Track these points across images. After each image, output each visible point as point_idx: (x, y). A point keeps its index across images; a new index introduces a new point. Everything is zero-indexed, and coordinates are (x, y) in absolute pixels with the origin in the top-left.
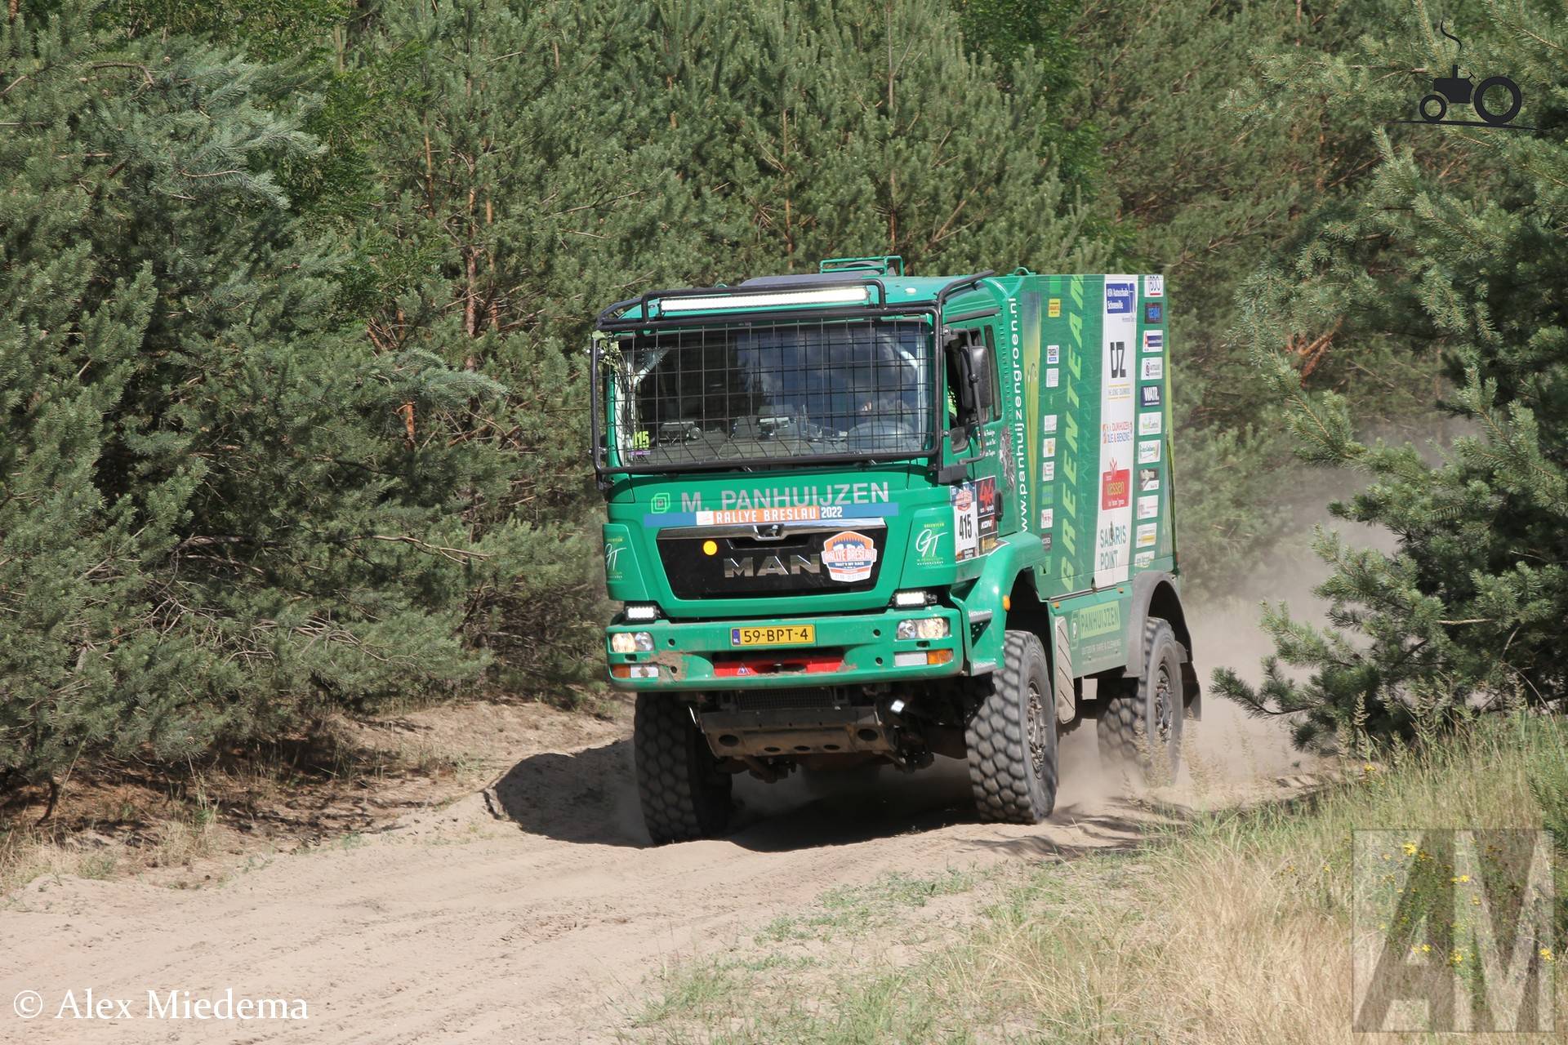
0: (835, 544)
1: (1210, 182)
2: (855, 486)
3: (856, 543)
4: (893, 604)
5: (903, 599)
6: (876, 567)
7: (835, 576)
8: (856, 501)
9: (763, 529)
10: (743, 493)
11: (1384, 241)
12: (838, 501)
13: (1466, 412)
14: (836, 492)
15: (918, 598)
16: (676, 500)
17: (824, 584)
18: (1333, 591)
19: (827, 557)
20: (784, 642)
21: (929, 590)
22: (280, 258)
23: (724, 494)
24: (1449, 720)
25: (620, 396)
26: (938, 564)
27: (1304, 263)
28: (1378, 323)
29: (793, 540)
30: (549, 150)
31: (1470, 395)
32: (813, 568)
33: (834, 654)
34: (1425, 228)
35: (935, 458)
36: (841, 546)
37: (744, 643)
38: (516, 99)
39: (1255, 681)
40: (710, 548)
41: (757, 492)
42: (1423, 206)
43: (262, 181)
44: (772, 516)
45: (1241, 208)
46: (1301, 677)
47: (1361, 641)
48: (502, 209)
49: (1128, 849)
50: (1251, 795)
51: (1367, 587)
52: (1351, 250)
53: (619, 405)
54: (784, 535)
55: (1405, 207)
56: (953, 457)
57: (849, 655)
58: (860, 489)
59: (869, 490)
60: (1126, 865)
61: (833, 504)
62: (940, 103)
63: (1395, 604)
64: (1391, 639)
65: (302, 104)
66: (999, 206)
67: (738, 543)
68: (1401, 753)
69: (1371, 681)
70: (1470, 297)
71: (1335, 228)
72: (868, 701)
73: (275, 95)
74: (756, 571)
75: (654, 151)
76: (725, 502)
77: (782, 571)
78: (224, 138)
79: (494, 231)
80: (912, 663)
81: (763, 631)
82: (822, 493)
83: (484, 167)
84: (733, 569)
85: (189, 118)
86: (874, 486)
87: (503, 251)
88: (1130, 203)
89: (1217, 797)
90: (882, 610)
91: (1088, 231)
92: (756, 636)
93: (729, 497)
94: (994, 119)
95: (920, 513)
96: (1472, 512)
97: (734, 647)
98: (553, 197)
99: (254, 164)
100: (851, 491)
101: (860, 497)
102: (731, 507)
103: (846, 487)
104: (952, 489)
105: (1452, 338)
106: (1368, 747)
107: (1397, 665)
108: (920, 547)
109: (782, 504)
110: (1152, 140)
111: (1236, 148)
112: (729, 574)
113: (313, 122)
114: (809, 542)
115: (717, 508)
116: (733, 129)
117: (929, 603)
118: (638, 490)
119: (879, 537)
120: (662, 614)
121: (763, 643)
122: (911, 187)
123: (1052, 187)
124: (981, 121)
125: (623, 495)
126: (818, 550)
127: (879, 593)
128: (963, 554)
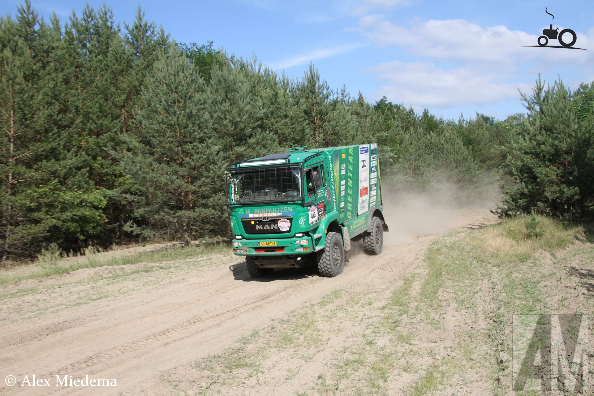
0: (281, 222)
1: (489, 159)
2: (285, 208)
3: (286, 222)
4: (295, 236)
5: (297, 235)
6: (290, 227)
7: (281, 230)
8: (285, 212)
9: (264, 218)
10: (259, 210)
11: (508, 165)
13: (517, 183)
14: (280, 210)
15: (301, 235)
16: (245, 211)
17: (278, 231)
18: (503, 202)
19: (279, 225)
20: (270, 245)
21: (303, 233)
22: (392, 167)
23: (255, 210)
24: (515, 215)
25: (233, 186)
26: (305, 226)
27: (500, 167)
28: (507, 174)
29: (271, 221)
30: (420, 156)
31: (518, 181)
32: (276, 228)
33: (282, 248)
34: (513, 164)
35: (303, 200)
37: (261, 245)
38: (416, 151)
39: (494, 211)
40: (253, 223)
41: (262, 210)
42: (512, 162)
43: (391, 160)
44: (266, 215)
45: (492, 162)
46: (499, 211)
47: (506, 207)
48: (415, 162)
49: (481, 228)
50: (494, 223)
51: (507, 201)
52: (505, 166)
53: (233, 189)
54: (269, 219)
55: (511, 162)
56: (308, 200)
57: (285, 248)
59: (288, 209)
60: (480, 230)
61: (280, 212)
62: (461, 151)
63: (509, 203)
64: (509, 207)
65: (395, 152)
66: (467, 162)
67: (259, 222)
68: (510, 218)
69: (507, 211)
70: (517, 171)
71: (503, 164)
72: (291, 258)
73: (392, 151)
74: (263, 228)
75: (430, 156)
76: (255, 212)
77: (269, 228)
78: (387, 156)
79: (414, 164)
80: (300, 251)
82: (277, 210)
83: (413, 158)
84: (258, 227)
85: (383, 154)
87: (415, 166)
88: (481, 161)
89: (490, 223)
90: (292, 237)
91: (476, 164)
92: (264, 243)
94: (466, 152)
95: (300, 214)
96: (518, 193)
97: (259, 246)
98: (420, 160)
99: (390, 158)
102: (257, 213)
103: (283, 208)
104: (309, 208)
105: (515, 175)
106: (507, 218)
107: (509, 209)
108: (300, 223)
109: (268, 212)
110: (483, 155)
111: (492, 155)
112: (257, 229)
113: (396, 154)
114: (274, 221)
115: (253, 213)
116: (439, 154)
117: (303, 236)
118: (237, 209)
119: (291, 220)
120: (243, 238)
121: (265, 245)
122: (458, 160)
123: (472, 160)
124: (465, 153)
125: (234, 210)
126: (277, 223)
127: (291, 234)
128: (313, 222)
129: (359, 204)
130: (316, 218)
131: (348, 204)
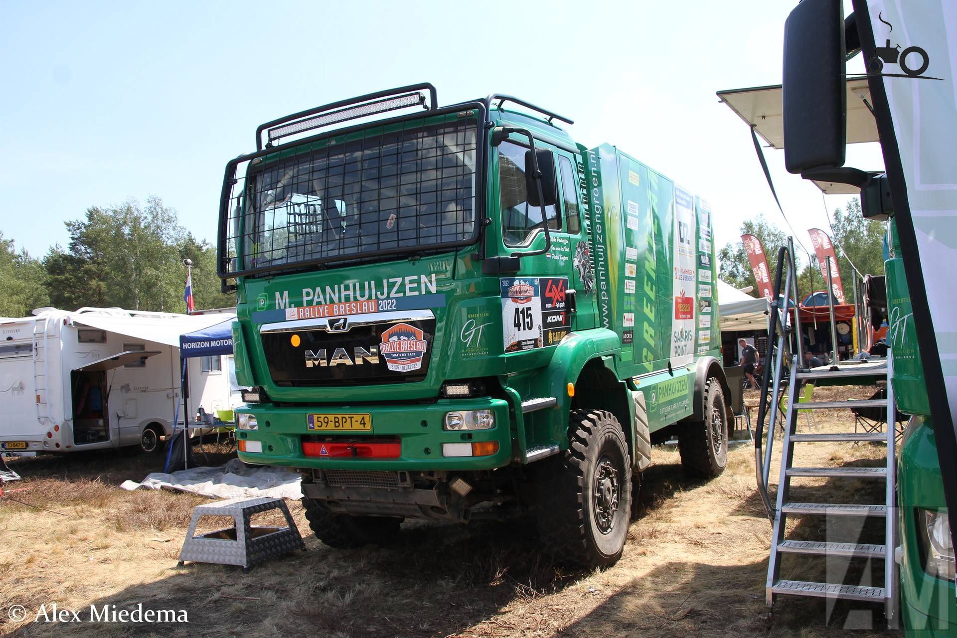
0: (391, 336)
2: (407, 279)
3: (408, 335)
4: (441, 394)
5: (452, 390)
6: (427, 358)
7: (392, 367)
8: (408, 294)
10: (318, 289)
12: (392, 295)
14: (391, 286)
15: (465, 390)
16: (271, 298)
17: (380, 374)
19: (385, 348)
20: (347, 428)
21: (475, 382)
23: (305, 291)
26: (483, 354)
29: (356, 331)
32: (375, 360)
36: (395, 338)
37: (317, 429)
40: (296, 341)
41: (328, 288)
44: (340, 311)
57: (402, 442)
58: (411, 282)
59: (419, 282)
61: (388, 298)
67: (315, 337)
74: (329, 362)
76: (305, 299)
77: (349, 362)
80: (459, 452)
81: (331, 418)
82: (380, 287)
84: (311, 359)
86: (424, 278)
90: (433, 400)
92: (326, 422)
93: (308, 294)
97: (310, 431)
100: (403, 285)
101: (412, 290)
102: (309, 303)
103: (399, 280)
104: (503, 280)
108: (465, 337)
109: (347, 299)
112: (309, 364)
114: (371, 335)
115: (300, 306)
117: (475, 394)
119: (428, 329)
121: (331, 428)
126: (377, 341)
127: (430, 384)
128: (518, 345)
129: (673, 339)
130: (535, 333)
131: (646, 324)
